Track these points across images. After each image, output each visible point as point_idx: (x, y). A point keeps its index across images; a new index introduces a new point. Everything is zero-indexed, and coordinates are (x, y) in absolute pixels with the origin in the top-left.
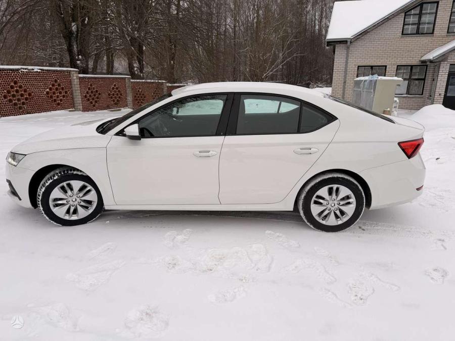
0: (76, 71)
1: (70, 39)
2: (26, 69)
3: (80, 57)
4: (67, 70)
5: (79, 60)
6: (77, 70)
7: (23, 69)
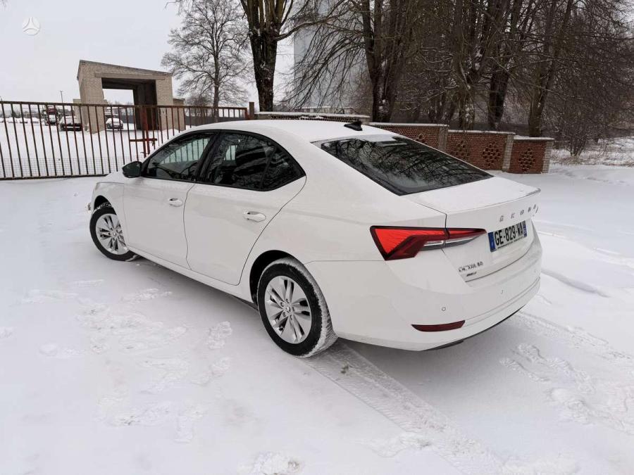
0: (366, 118)
1: (377, 80)
2: (307, 116)
3: (384, 101)
4: (355, 117)
5: (382, 105)
6: (368, 117)
7: (304, 116)
